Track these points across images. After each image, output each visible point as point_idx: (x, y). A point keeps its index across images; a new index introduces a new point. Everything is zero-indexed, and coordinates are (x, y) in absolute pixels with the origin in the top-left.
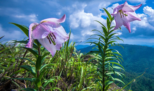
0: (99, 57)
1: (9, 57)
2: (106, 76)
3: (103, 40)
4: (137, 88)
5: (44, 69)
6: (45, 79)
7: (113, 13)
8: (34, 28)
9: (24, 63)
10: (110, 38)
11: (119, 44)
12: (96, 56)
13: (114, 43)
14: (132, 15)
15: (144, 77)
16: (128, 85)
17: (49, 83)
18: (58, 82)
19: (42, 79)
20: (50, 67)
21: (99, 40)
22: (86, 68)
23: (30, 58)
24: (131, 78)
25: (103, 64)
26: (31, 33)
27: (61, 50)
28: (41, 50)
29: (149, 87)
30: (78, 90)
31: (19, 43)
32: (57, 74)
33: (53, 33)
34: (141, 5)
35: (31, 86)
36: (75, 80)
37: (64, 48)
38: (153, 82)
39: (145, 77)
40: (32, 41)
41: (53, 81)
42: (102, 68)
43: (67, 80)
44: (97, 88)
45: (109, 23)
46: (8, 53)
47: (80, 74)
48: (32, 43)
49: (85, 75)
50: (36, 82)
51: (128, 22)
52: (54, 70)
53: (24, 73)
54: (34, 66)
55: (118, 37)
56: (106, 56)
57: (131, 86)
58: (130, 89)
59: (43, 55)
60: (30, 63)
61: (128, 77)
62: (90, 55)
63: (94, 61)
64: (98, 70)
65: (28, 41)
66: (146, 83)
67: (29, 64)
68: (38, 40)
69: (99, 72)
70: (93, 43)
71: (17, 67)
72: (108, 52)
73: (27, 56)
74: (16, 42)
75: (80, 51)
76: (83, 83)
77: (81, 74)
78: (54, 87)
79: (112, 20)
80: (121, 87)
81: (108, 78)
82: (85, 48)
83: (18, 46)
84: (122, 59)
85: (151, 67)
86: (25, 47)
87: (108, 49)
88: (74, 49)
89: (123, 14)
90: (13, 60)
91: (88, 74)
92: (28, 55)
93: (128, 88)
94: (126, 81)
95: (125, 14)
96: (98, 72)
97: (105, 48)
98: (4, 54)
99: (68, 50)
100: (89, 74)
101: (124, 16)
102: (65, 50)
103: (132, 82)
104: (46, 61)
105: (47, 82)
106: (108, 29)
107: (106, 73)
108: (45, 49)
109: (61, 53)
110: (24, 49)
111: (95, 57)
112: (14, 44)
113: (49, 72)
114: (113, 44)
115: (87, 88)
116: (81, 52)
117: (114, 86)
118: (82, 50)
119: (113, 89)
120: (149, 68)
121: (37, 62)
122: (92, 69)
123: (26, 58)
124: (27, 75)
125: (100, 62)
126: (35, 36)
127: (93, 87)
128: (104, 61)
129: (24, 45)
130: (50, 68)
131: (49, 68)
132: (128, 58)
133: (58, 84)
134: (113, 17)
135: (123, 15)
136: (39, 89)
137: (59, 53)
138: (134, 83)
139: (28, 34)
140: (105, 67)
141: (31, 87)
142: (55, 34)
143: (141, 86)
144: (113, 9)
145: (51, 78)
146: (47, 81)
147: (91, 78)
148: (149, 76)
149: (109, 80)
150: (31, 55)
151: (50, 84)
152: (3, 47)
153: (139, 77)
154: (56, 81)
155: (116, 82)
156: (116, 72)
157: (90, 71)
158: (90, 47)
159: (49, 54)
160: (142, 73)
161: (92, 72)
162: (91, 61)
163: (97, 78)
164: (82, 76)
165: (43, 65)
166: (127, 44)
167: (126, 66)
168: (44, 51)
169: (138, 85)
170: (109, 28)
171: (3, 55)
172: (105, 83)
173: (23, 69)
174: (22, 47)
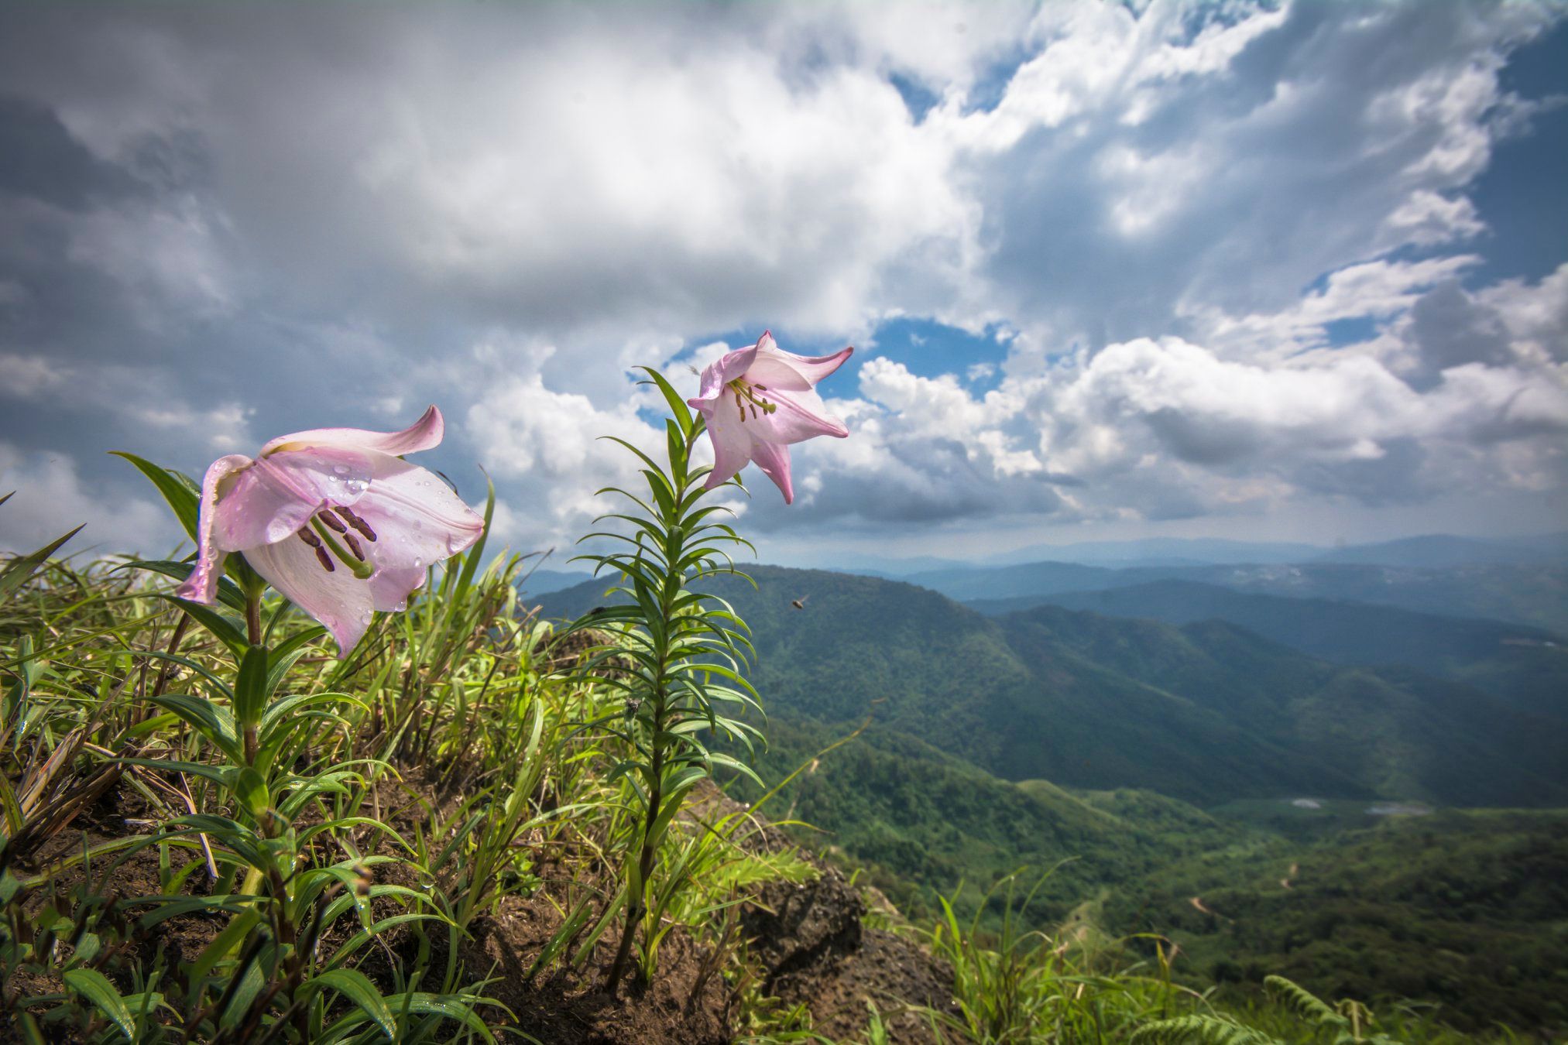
0: (642, 642)
1: (105, 645)
2: (673, 739)
3: (658, 548)
4: (827, 804)
5: (284, 721)
6: (290, 774)
7: (701, 395)
8: (224, 489)
9: (176, 680)
10: (690, 532)
11: (733, 567)
12: (624, 633)
13: (712, 563)
14: (802, 405)
15: (862, 744)
16: (781, 793)
17: (316, 793)
18: (371, 790)
19: (274, 775)
20: (323, 712)
21: (638, 543)
22: (565, 704)
23: (201, 659)
24: (797, 752)
25: (659, 679)
26: (210, 520)
27: (416, 605)
28: (266, 613)
29: (889, 802)
30: (500, 823)
31: (148, 574)
32: (369, 749)
33: (345, 511)
34: (851, 350)
35: (217, 803)
36: (487, 774)
37: (443, 593)
38: (913, 775)
39: (871, 750)
40: (211, 565)
41: (341, 787)
42: (651, 697)
43: (431, 776)
44: (617, 810)
45: (679, 452)
46: (99, 620)
47: (520, 742)
48: (211, 573)
49: (555, 743)
50: (241, 785)
51: (780, 447)
52: (346, 725)
53: (177, 737)
54: (228, 704)
55: (728, 530)
56: (676, 632)
57: (794, 795)
58: (790, 813)
59: (277, 644)
60: (206, 687)
61: (783, 745)
62: (590, 631)
63: (613, 666)
64: (631, 711)
65: (193, 563)
66: (873, 780)
67: (198, 691)
68: (247, 557)
69: (633, 720)
70: (607, 565)
71: (144, 702)
72: (682, 612)
73: (188, 643)
74: (137, 564)
75: (538, 608)
76: (539, 787)
77: (526, 740)
78: (346, 814)
79: (695, 431)
80: (741, 800)
81: (681, 750)
82: (567, 592)
83: (142, 589)
84: (751, 646)
85: (902, 692)
86: (175, 595)
87: (681, 594)
88: (507, 598)
89: (751, 398)
90: (124, 662)
91: (575, 738)
92: (192, 638)
93: (781, 808)
94: (770, 769)
95: (761, 400)
96: (633, 724)
97: (667, 587)
98: (83, 625)
99: (468, 606)
100: (577, 734)
101: (759, 410)
102: (445, 607)
103: (802, 773)
104: (299, 676)
105: (303, 790)
106: (678, 483)
107: (670, 727)
108: (287, 604)
109: (408, 626)
110: (171, 607)
111: (618, 641)
112: (128, 577)
113: (315, 739)
114: (705, 568)
115: (559, 811)
116: (540, 616)
117: (708, 797)
118: (552, 604)
119: (706, 811)
120: (892, 699)
121: (242, 679)
122: (599, 708)
123: (184, 654)
124: (195, 749)
125: (646, 669)
126: (230, 531)
127: (597, 804)
128: (662, 660)
129: (174, 587)
130: (324, 718)
131: (315, 716)
132: (781, 644)
133: (372, 800)
134: (700, 413)
135: (751, 406)
136: (259, 825)
137: (393, 626)
138: (812, 778)
139: (193, 526)
140: (669, 691)
141: (216, 811)
142: (362, 511)
143: (848, 797)
144: (700, 372)
145: (327, 770)
146: (306, 786)
147: (586, 755)
148: (889, 740)
149: (686, 763)
150: (207, 642)
151: (319, 799)
152: (76, 585)
153: (837, 744)
154: (359, 786)
155: (721, 774)
156: (720, 721)
157: (588, 719)
158: (593, 586)
159: (316, 634)
160: (852, 722)
161: (594, 727)
162: (592, 667)
163: (623, 752)
164: (533, 747)
165: (276, 700)
166: (773, 568)
167: (771, 684)
168: (285, 617)
169: (833, 791)
170: (683, 480)
171: (78, 632)
172: (663, 779)
173: (172, 714)
174: (163, 593)
